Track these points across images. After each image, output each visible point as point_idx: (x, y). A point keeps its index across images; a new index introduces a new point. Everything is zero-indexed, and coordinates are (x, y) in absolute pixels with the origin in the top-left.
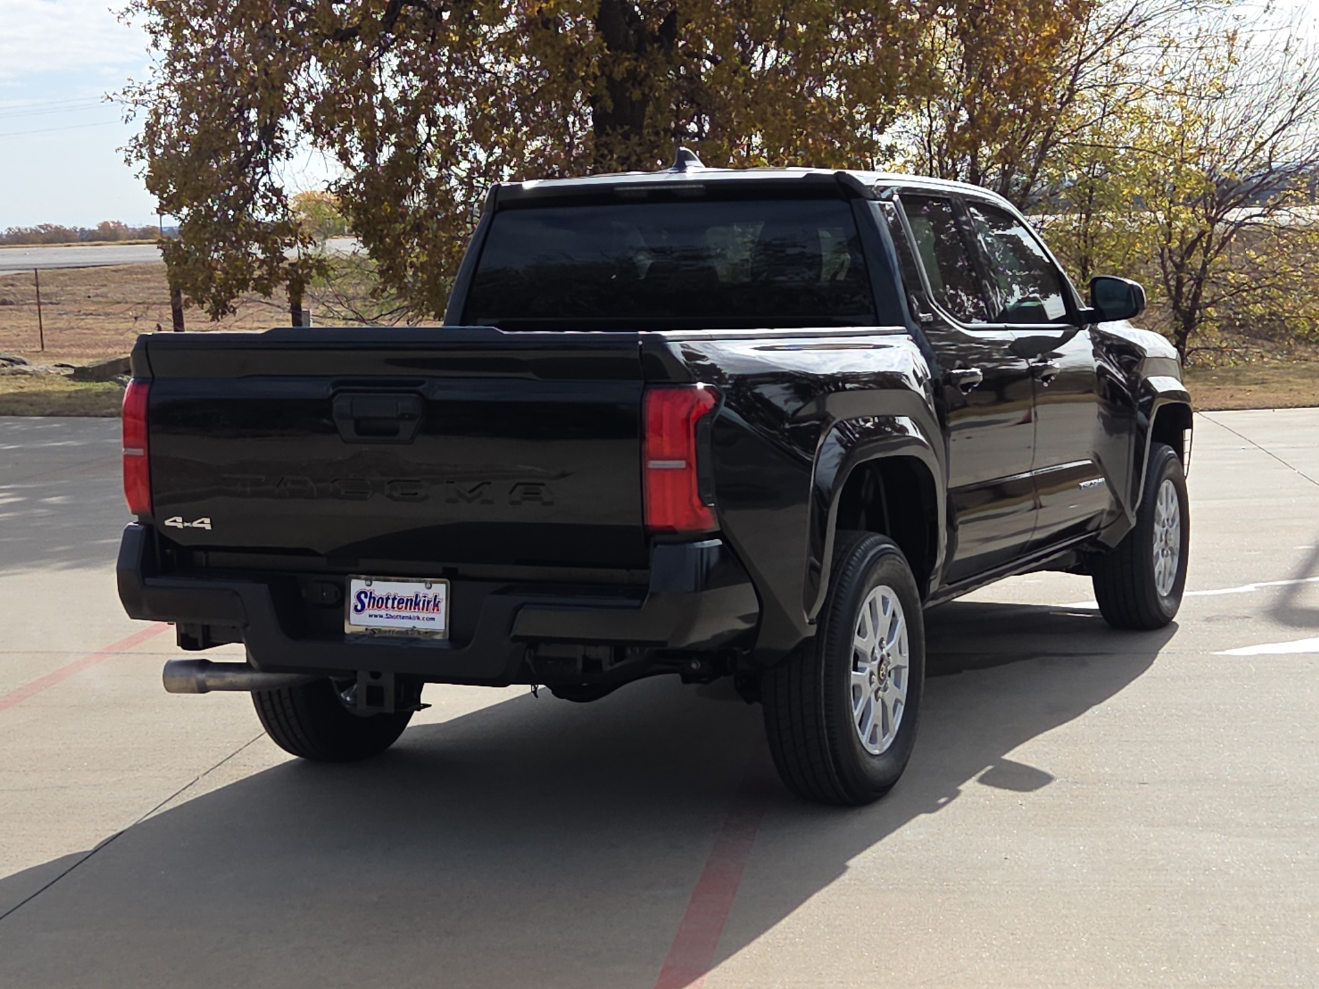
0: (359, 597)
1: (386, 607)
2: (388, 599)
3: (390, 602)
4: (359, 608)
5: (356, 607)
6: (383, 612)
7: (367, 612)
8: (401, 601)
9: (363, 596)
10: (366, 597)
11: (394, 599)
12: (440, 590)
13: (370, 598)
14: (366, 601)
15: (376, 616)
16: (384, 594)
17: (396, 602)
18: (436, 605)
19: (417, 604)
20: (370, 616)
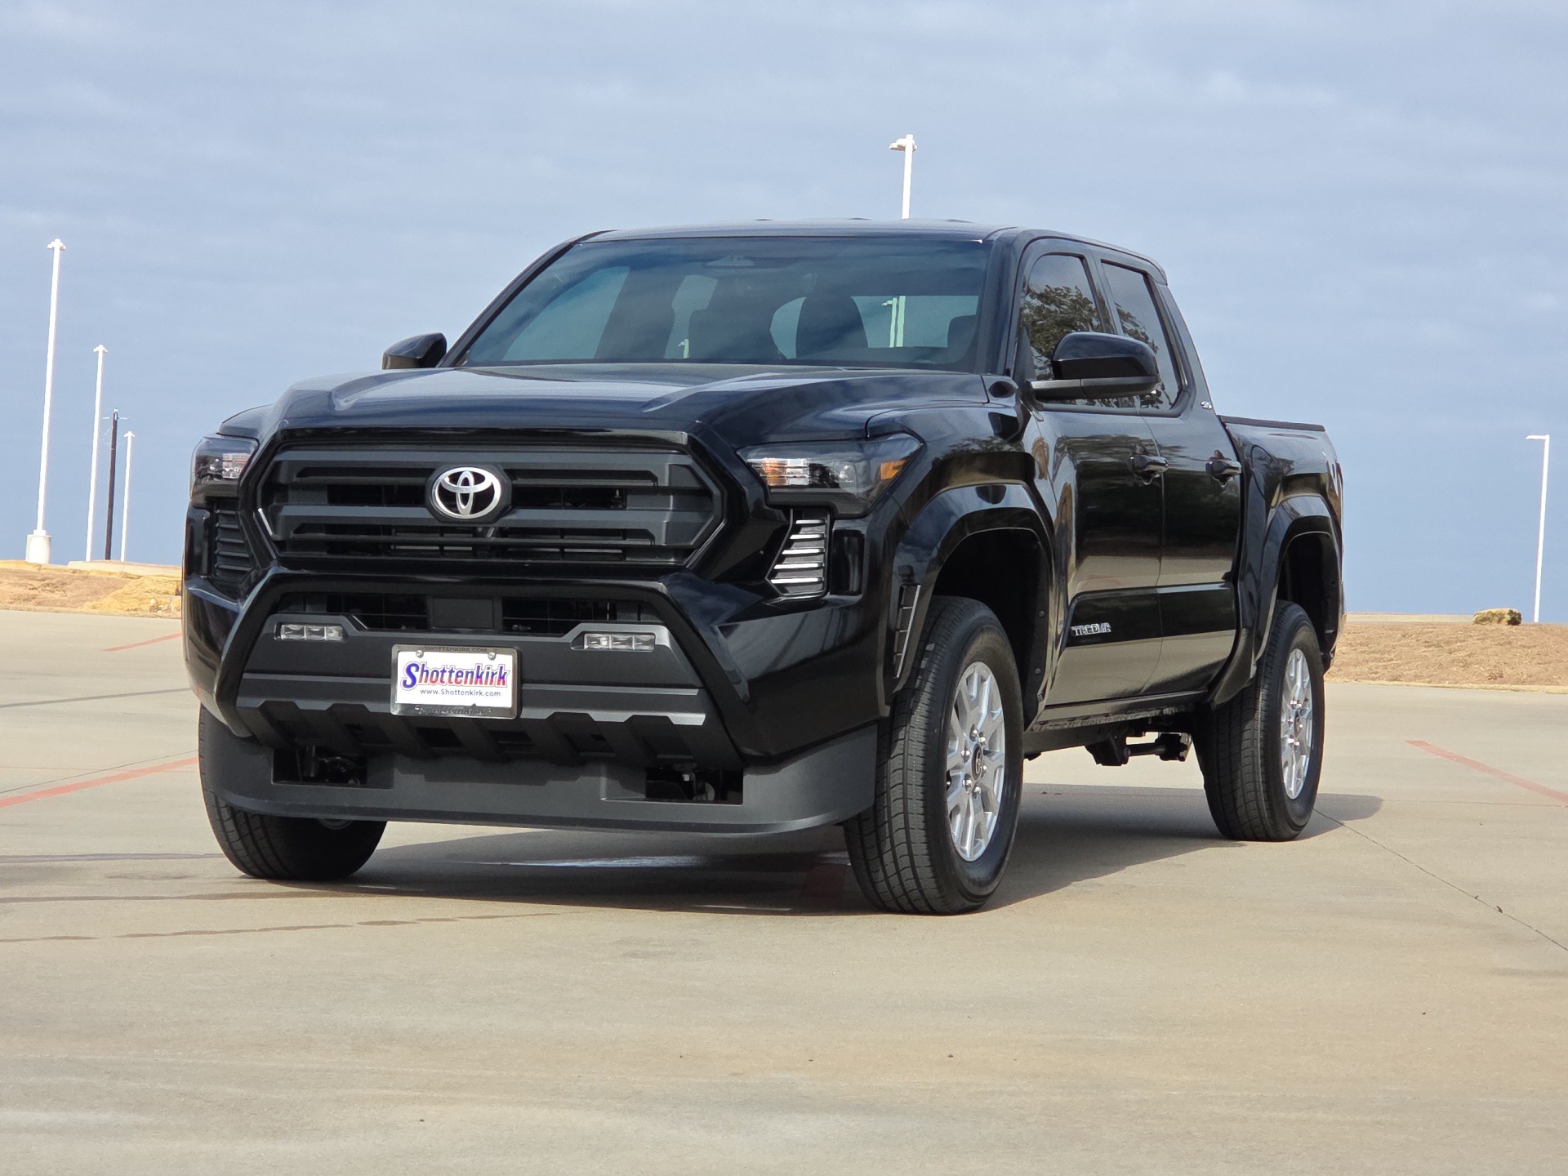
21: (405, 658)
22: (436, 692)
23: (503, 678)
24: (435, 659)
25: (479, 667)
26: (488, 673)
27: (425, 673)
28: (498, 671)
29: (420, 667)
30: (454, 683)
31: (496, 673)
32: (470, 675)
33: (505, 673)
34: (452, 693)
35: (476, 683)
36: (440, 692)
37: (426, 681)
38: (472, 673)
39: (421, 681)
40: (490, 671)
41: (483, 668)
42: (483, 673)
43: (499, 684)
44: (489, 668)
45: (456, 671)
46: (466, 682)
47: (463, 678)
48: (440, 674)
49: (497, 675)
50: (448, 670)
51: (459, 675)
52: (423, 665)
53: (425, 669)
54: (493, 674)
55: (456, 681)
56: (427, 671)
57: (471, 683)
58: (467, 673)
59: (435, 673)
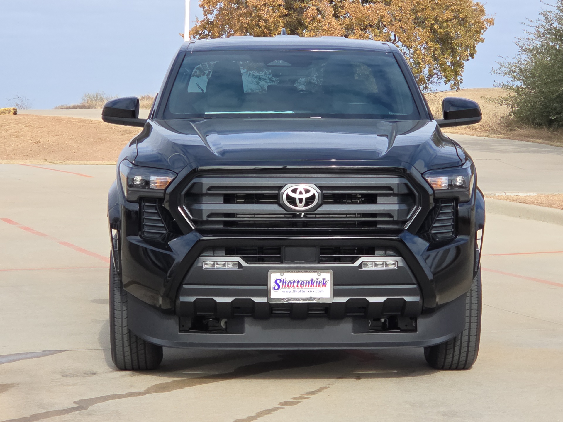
21: (273, 276)
22: (290, 292)
23: (325, 284)
24: (289, 276)
25: (312, 279)
26: (317, 282)
27: (284, 283)
28: (322, 281)
29: (282, 280)
30: (300, 287)
31: (321, 282)
32: (308, 283)
33: (326, 282)
34: (298, 292)
35: (311, 286)
36: (292, 291)
37: (285, 287)
38: (309, 282)
39: (282, 286)
40: (318, 281)
41: (315, 280)
42: (314, 282)
43: (323, 286)
44: (317, 280)
45: (301, 282)
46: (306, 286)
47: (304, 285)
48: (292, 283)
49: (322, 283)
50: (296, 281)
51: (302, 284)
52: (284, 280)
53: (285, 281)
54: (320, 282)
55: (301, 286)
56: (286, 282)
57: (308, 286)
58: (306, 282)
59: (290, 283)
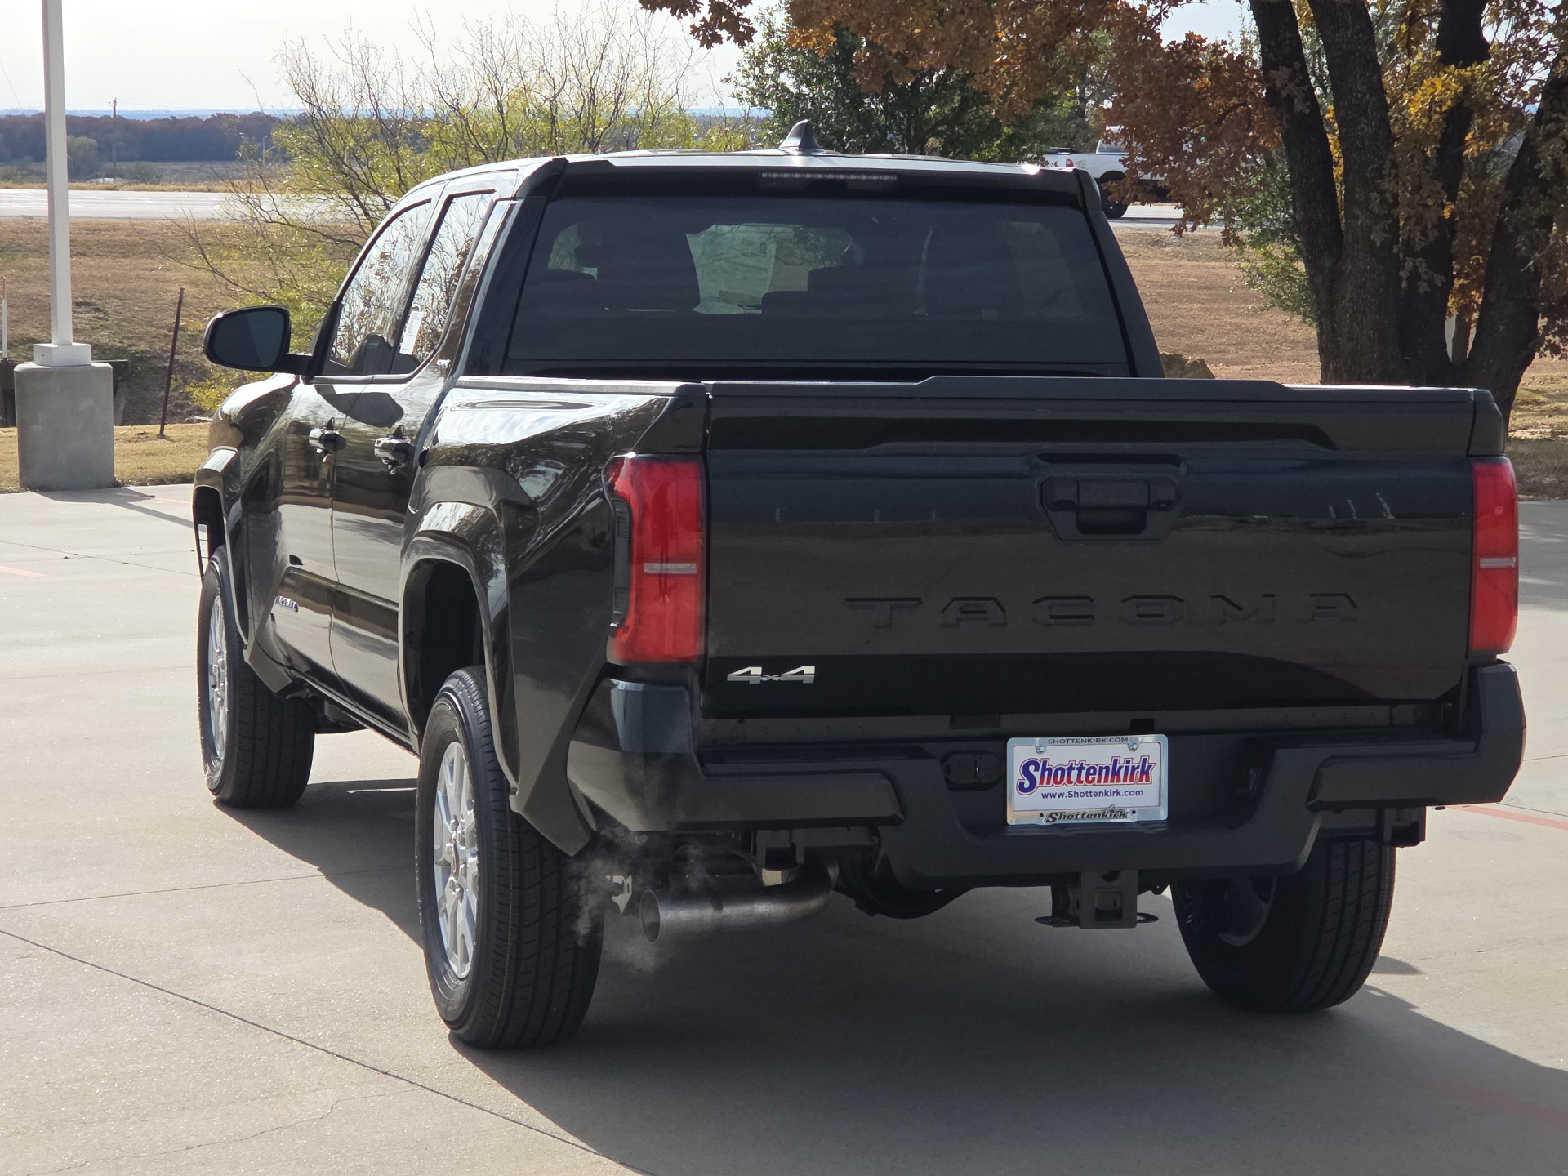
0: (1025, 770)
1: (1069, 782)
2: (1071, 769)
3: (1075, 773)
4: (1027, 785)
5: (1021, 785)
6: (1064, 788)
7: (1040, 790)
8: (1091, 770)
9: (1032, 768)
10: (1037, 769)
11: (1081, 769)
12: (1151, 748)
13: (1044, 770)
14: (1037, 775)
15: (1053, 795)
16: (1065, 763)
17: (1084, 772)
18: (1145, 773)
19: (1116, 773)
20: (1045, 796)
